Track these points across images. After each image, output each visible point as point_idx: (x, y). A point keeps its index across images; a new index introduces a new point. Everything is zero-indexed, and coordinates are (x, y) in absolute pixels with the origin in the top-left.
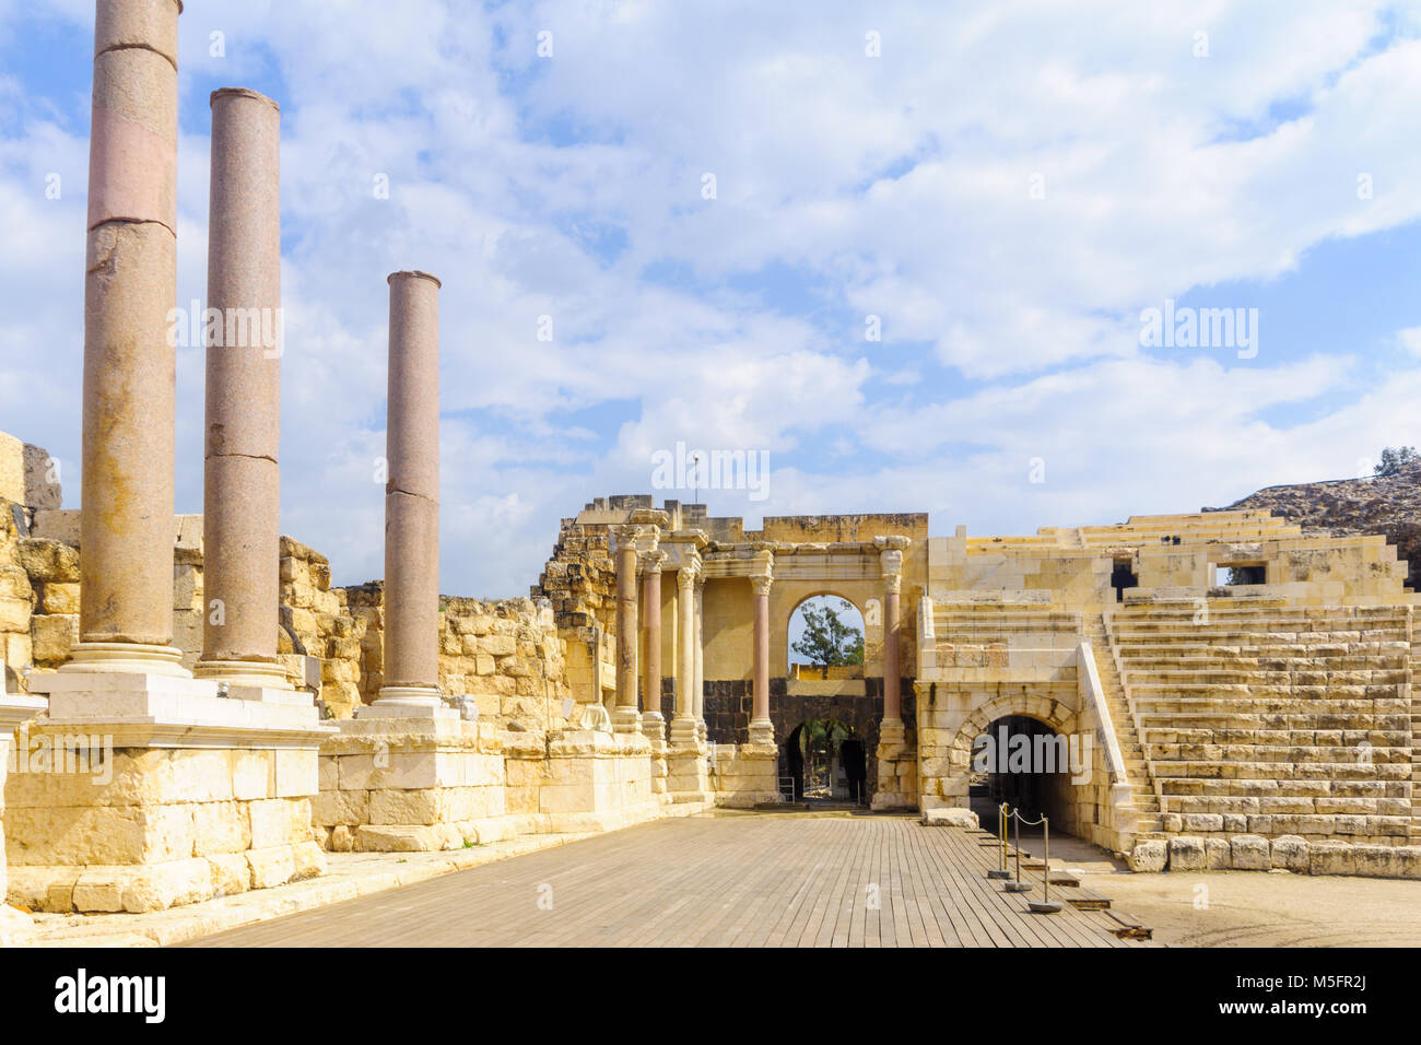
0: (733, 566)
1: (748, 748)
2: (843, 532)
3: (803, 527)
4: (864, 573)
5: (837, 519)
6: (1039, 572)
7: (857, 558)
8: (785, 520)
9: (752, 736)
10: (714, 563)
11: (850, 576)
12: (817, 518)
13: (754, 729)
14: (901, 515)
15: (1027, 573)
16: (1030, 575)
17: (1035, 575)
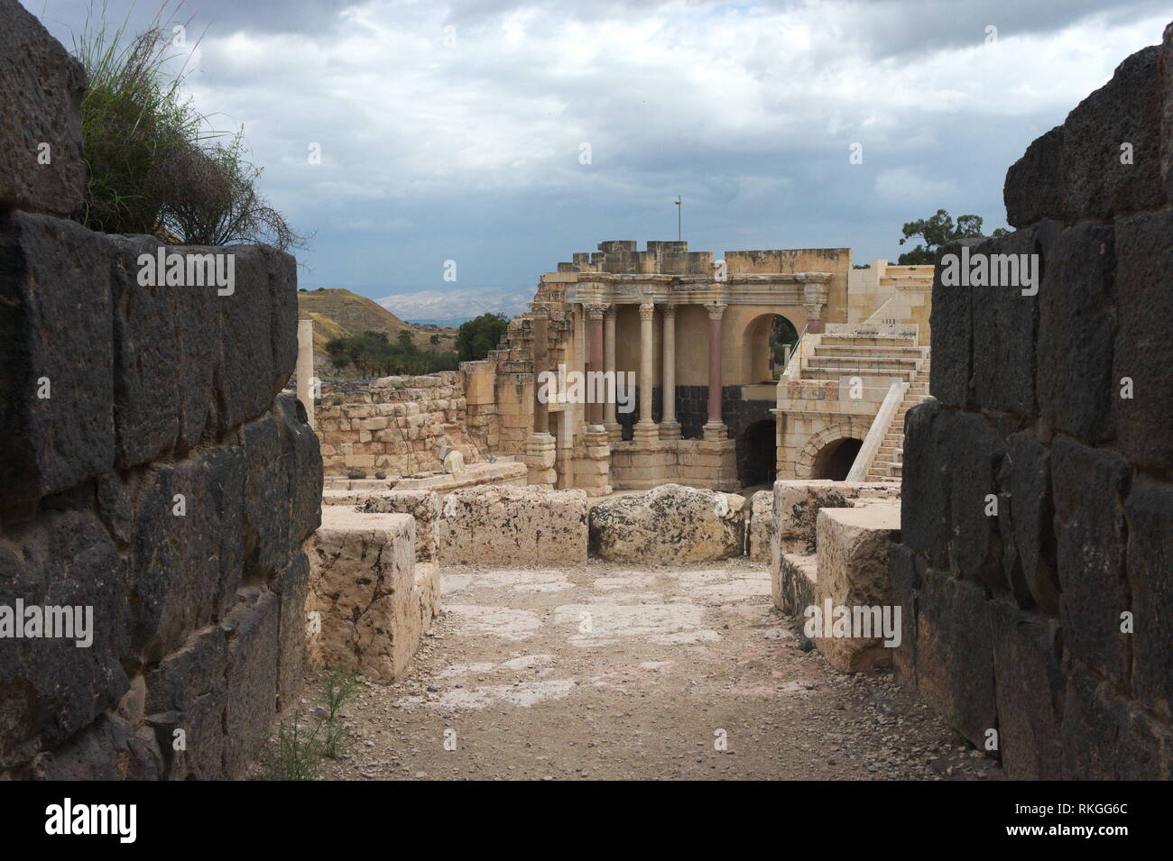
0: (693, 296)
1: (704, 444)
2: (784, 264)
3: (754, 260)
4: (799, 299)
5: (780, 253)
6: (923, 304)
7: (793, 287)
8: (741, 253)
9: (706, 433)
10: (680, 294)
11: (788, 302)
12: (765, 253)
13: (708, 429)
14: (829, 250)
15: (913, 305)
16: (916, 307)
17: (920, 307)
